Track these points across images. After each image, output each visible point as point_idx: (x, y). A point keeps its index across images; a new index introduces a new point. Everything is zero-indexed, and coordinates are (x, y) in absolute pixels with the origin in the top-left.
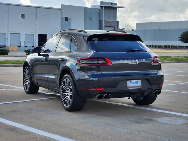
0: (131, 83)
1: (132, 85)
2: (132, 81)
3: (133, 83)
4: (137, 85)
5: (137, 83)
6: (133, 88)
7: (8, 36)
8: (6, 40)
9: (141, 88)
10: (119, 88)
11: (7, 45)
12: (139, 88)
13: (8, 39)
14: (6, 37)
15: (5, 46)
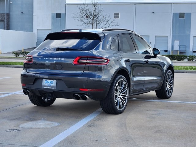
0: (46, 82)
1: (47, 84)
2: (47, 80)
4: (52, 85)
5: (52, 83)
12: (54, 88)
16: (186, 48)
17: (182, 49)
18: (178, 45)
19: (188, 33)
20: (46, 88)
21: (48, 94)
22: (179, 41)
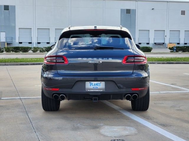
0: (91, 85)
1: (92, 87)
2: (92, 82)
3: (93, 85)
4: (99, 87)
5: (99, 85)
6: (93, 91)
7: (167, 33)
8: (165, 37)
9: (104, 91)
10: (76, 90)
11: (165, 43)
12: (102, 91)
13: (167, 36)
14: (165, 35)
15: (164, 43)
16: (12, 39)
17: (9, 41)
18: (5, 36)
19: (14, 25)
20: (91, 91)
21: (93, 98)
22: (5, 33)
